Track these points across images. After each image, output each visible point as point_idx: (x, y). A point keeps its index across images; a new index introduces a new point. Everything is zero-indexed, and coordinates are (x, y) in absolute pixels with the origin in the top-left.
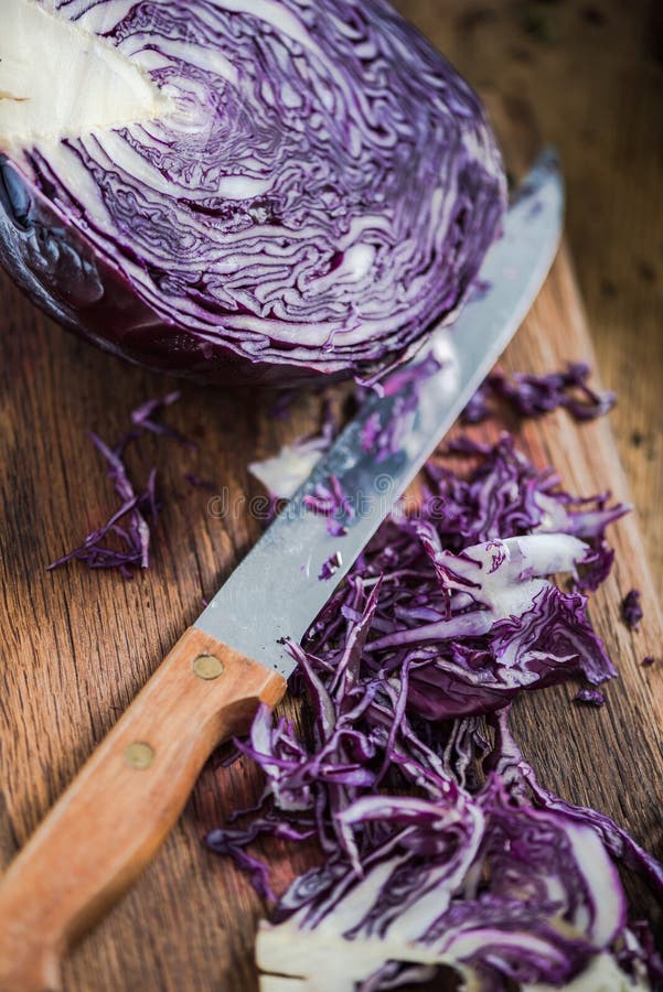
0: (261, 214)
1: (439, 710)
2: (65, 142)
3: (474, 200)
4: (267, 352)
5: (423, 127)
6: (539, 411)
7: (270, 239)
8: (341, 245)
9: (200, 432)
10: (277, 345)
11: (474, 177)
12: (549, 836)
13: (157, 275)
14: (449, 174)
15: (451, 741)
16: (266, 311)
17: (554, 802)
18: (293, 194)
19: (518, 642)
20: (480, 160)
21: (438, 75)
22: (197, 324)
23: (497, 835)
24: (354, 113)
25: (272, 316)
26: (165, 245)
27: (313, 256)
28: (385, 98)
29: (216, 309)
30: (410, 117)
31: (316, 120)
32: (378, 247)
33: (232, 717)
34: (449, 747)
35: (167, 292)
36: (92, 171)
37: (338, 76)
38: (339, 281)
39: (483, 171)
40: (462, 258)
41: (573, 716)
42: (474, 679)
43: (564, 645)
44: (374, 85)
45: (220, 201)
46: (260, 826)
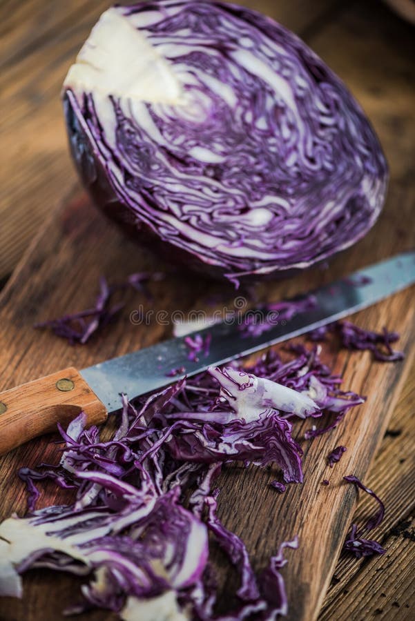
0: (211, 173)
1: (181, 454)
2: (111, 97)
3: (353, 214)
4: (174, 238)
5: (341, 168)
6: (353, 347)
7: (209, 186)
8: (251, 205)
9: (161, 296)
10: (182, 236)
11: (359, 203)
12: (182, 523)
13: (128, 176)
14: (343, 196)
15: (177, 471)
16: (185, 218)
17: (215, 523)
18: (235, 170)
19: (241, 435)
20: (368, 196)
21: (368, 148)
22: (137, 208)
23: (160, 516)
24: (300, 146)
25: (187, 222)
26: (141, 164)
27: (231, 204)
28: (325, 147)
29: (155, 206)
30: (336, 161)
31: (272, 141)
32: (276, 215)
33: (63, 413)
34: (174, 473)
35: (129, 187)
36: (118, 115)
37: (300, 125)
38: (242, 222)
39: (368, 203)
40: (329, 241)
41: (262, 492)
42: (206, 444)
43: (276, 452)
44: (322, 138)
45: (188, 156)
46: (50, 474)
